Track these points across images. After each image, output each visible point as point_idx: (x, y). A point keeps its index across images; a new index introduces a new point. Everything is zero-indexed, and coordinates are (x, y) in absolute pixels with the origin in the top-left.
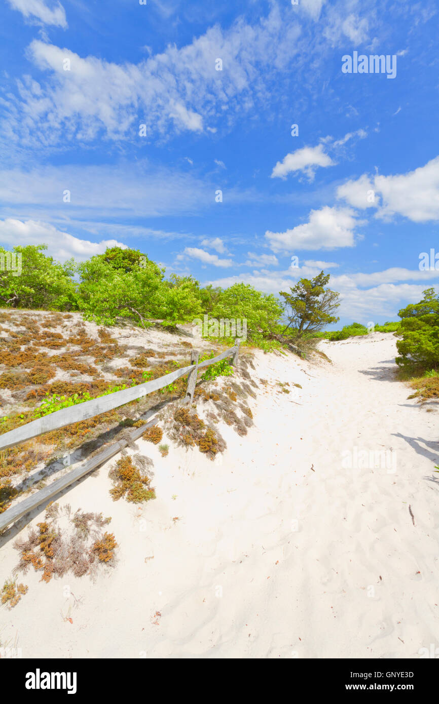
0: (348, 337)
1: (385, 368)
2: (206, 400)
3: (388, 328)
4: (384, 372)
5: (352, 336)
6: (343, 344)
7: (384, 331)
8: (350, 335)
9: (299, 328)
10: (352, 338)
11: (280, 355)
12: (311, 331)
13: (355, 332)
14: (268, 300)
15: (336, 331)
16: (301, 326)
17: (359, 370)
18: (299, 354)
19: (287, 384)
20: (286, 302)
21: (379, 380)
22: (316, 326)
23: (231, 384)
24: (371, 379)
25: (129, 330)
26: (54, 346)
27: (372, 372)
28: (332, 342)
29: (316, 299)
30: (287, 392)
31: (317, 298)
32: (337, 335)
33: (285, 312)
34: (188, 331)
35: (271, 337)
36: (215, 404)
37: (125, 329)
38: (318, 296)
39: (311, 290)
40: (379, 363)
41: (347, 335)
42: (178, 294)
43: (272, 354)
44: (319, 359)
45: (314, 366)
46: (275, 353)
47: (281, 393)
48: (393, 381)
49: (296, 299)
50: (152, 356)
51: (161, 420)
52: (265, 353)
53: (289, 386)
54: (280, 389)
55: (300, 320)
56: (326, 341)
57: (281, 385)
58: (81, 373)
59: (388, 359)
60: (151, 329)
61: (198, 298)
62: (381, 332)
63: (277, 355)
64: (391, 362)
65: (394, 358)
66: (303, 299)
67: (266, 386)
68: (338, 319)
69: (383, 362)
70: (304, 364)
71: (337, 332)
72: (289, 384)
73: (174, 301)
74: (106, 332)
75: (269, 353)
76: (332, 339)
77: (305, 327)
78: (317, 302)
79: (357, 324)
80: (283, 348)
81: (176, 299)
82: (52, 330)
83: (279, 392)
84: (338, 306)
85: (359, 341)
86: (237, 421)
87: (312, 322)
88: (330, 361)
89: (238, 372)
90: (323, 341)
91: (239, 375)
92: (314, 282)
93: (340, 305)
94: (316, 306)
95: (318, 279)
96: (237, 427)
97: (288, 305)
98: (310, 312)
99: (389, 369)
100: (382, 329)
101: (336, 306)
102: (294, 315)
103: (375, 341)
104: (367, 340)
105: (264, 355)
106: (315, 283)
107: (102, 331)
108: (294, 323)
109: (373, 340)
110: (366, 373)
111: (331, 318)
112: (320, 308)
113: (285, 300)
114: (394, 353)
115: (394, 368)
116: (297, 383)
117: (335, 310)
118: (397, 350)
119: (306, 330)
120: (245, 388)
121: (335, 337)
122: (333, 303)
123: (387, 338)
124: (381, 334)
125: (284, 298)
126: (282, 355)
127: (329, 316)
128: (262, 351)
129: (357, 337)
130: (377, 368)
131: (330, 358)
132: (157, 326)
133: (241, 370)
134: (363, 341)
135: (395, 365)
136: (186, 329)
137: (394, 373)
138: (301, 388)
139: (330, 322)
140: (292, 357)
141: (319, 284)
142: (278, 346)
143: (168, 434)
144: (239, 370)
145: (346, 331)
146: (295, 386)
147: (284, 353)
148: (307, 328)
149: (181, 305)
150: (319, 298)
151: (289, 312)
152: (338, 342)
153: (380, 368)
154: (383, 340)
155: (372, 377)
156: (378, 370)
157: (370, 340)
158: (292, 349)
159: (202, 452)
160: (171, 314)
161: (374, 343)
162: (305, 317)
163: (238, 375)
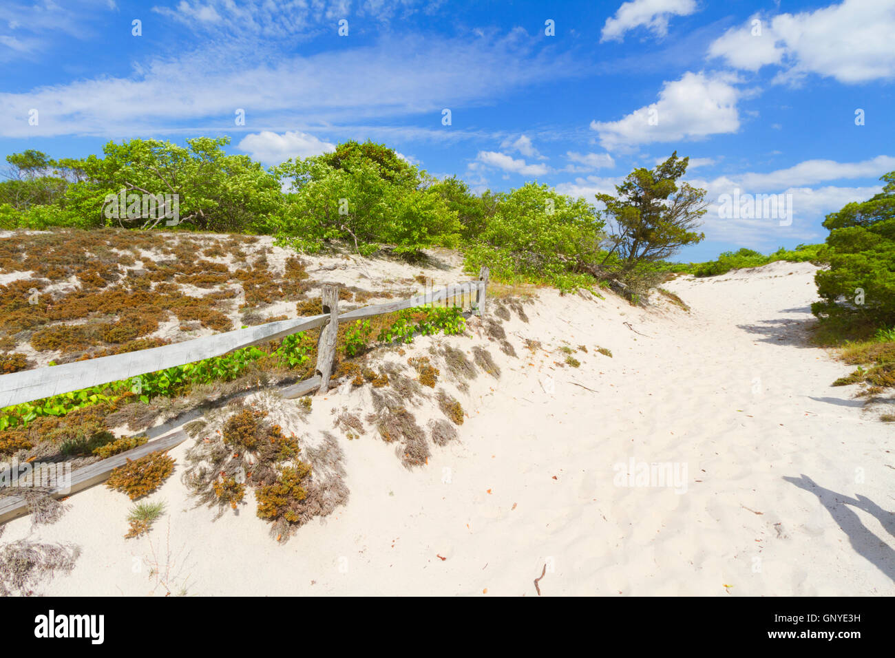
0: (728, 271)
1: (790, 321)
2: (357, 385)
3: (803, 254)
4: (788, 328)
5: (735, 269)
6: (718, 281)
7: (795, 260)
8: (731, 267)
9: (629, 253)
10: (734, 271)
11: (590, 298)
12: (651, 258)
13: (741, 262)
14: (576, 207)
15: (708, 261)
16: (634, 249)
17: (740, 323)
18: (628, 296)
19: (583, 349)
20: (606, 211)
21: (775, 343)
22: (660, 249)
23: (444, 349)
24: (763, 340)
25: (340, 259)
26: (205, 282)
27: (764, 328)
28: (699, 279)
29: (662, 204)
30: (575, 364)
31: (663, 202)
32: (708, 267)
33: (606, 228)
34: (444, 261)
35: (579, 269)
36: (374, 394)
37: (337, 257)
38: (665, 198)
39: (652, 186)
40: (780, 312)
41: (725, 267)
42: (416, 201)
43: (576, 297)
44: (667, 304)
45: (653, 317)
46: (581, 295)
47: (562, 366)
48: (805, 347)
49: (625, 206)
50: (344, 299)
51: (192, 436)
52: (562, 294)
53: (586, 352)
54: (562, 359)
55: (632, 240)
56: (690, 276)
57: (567, 351)
58: (203, 325)
59: (798, 306)
60: (379, 258)
61: (453, 209)
62: (789, 260)
63: (584, 298)
64: (804, 310)
65: (810, 303)
66: (639, 204)
67: (534, 353)
68: (702, 236)
69: (788, 311)
70: (634, 312)
71: (709, 264)
72: (587, 349)
73: (412, 213)
74: (300, 262)
75: (571, 295)
76: (700, 274)
77: (641, 251)
78: (664, 208)
79: (747, 250)
80: (600, 287)
81: (414, 208)
82: (218, 260)
83: (558, 364)
84: (702, 213)
85: (746, 276)
86: (412, 433)
87: (654, 244)
88: (686, 309)
89: (481, 326)
90: (683, 277)
91: (482, 331)
92: (659, 173)
93: (706, 211)
94: (662, 215)
95: (667, 168)
96: (404, 447)
97: (610, 216)
98: (650, 226)
99: (799, 323)
100: (791, 256)
101: (700, 214)
102: (622, 232)
103: (776, 277)
104: (760, 275)
105: (560, 298)
106: (660, 176)
107: (292, 260)
108: (621, 247)
109: (772, 274)
110: (751, 329)
111: (688, 235)
112: (667, 219)
113: (606, 208)
114: (812, 295)
115: (808, 322)
116: (604, 347)
117: (696, 221)
118: (817, 289)
119: (642, 256)
120: (477, 358)
121: (704, 270)
122: (693, 208)
123: (799, 271)
124: (789, 264)
125: (605, 204)
126: (594, 298)
127: (684, 231)
128: (558, 291)
129: (743, 270)
130: (775, 321)
131: (686, 303)
132: (389, 254)
133: (488, 324)
134: (754, 276)
135: (811, 316)
136: (441, 258)
137: (807, 330)
138: (611, 356)
139: (685, 242)
140: (612, 303)
141: (668, 176)
142: (588, 283)
143: (188, 472)
144: (484, 324)
145: (725, 260)
146: (599, 354)
147: (599, 296)
148: (644, 254)
149: (424, 219)
150: (667, 202)
151: (613, 227)
152: (709, 278)
153: (780, 321)
154: (791, 274)
155: (763, 337)
156: (776, 325)
157: (768, 274)
158: (615, 288)
159: (264, 518)
160: (407, 235)
161: (774, 280)
162: (642, 235)
163: (479, 333)
